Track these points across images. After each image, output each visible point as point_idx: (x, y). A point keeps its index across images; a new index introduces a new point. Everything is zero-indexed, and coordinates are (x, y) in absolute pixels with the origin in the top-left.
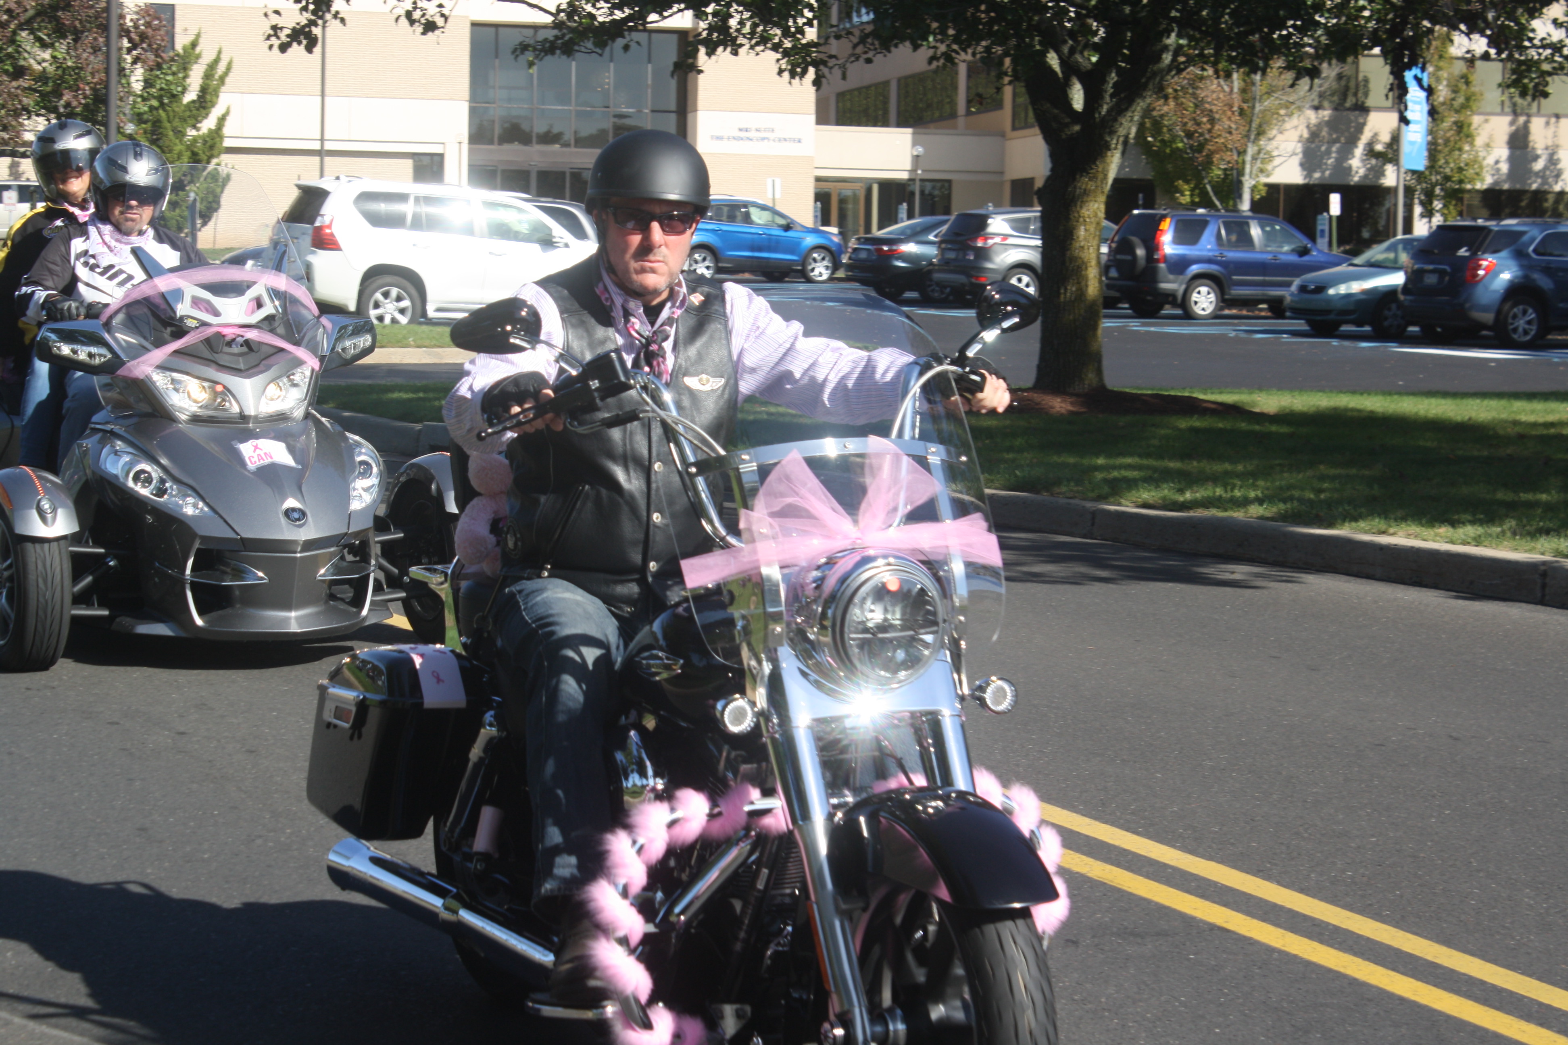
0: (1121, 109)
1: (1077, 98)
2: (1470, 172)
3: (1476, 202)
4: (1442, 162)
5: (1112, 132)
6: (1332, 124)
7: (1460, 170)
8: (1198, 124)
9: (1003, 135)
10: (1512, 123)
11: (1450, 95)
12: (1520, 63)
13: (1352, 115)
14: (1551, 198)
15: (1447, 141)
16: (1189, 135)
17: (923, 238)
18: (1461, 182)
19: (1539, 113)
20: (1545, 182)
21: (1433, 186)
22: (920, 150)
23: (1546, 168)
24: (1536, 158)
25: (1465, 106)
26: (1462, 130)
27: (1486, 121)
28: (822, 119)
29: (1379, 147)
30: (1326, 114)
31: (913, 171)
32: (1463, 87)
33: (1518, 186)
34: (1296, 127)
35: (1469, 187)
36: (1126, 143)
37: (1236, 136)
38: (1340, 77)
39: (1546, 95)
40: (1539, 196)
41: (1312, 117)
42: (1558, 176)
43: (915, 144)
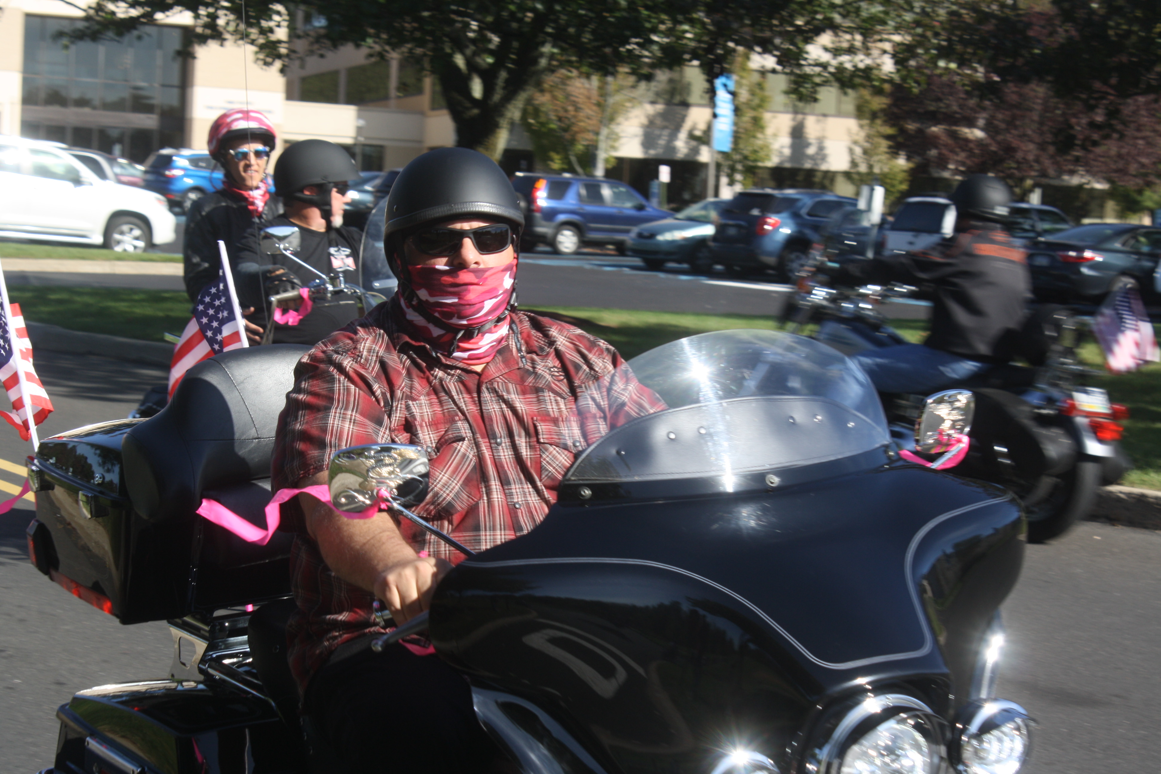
0: (509, 97)
1: (477, 89)
2: (762, 154)
3: (766, 175)
4: (741, 146)
5: (502, 115)
6: (663, 115)
7: (755, 152)
8: (566, 111)
9: (422, 113)
10: (794, 119)
11: (750, 97)
12: (799, 76)
13: (679, 109)
14: (819, 175)
15: (746, 130)
16: (560, 119)
17: (361, 188)
18: (756, 161)
19: (813, 114)
20: (816, 164)
21: (736, 162)
22: (361, 123)
23: (817, 154)
24: (808, 145)
25: (760, 106)
26: (757, 123)
27: (774, 117)
28: (290, 96)
29: (698, 133)
30: (660, 107)
31: (356, 138)
32: (758, 91)
33: (796, 166)
34: (636, 117)
35: (760, 164)
36: (512, 124)
37: (594, 122)
38: (671, 81)
39: (816, 100)
40: (811, 173)
41: (650, 109)
42: (824, 158)
43: (359, 117)
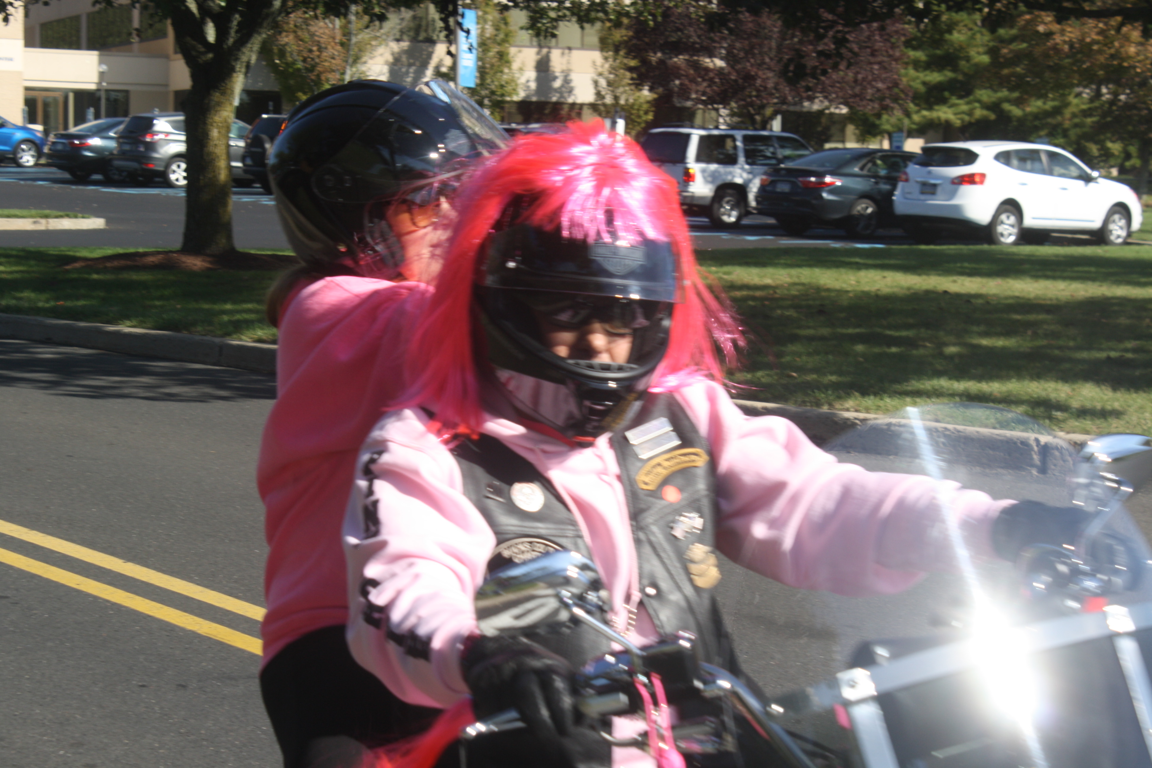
0: (243, 40)
1: (211, 34)
2: (509, 88)
3: (513, 110)
4: (488, 81)
5: (237, 59)
6: (409, 53)
7: (502, 86)
8: (311, 51)
9: (167, 57)
10: (538, 53)
11: (495, 32)
12: (534, 12)
13: (424, 46)
14: (566, 108)
15: (492, 66)
16: (304, 60)
17: (105, 135)
18: (503, 95)
19: (557, 47)
20: (562, 96)
21: (483, 98)
22: (104, 68)
23: (562, 86)
24: (555, 78)
25: (505, 41)
26: (503, 57)
27: (520, 51)
28: (29, 43)
29: (444, 70)
30: (405, 44)
31: (99, 83)
32: (503, 26)
33: (543, 99)
34: (381, 55)
35: (508, 99)
36: (248, 66)
37: (338, 61)
38: (414, 18)
39: (554, 36)
40: (557, 106)
41: (395, 47)
42: (571, 91)
43: (101, 62)
